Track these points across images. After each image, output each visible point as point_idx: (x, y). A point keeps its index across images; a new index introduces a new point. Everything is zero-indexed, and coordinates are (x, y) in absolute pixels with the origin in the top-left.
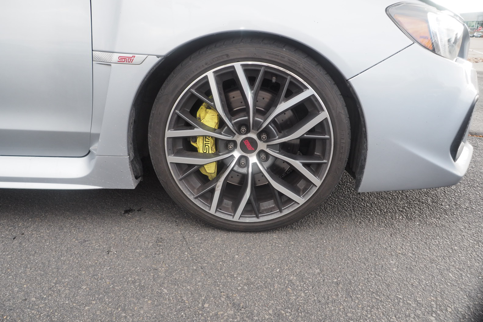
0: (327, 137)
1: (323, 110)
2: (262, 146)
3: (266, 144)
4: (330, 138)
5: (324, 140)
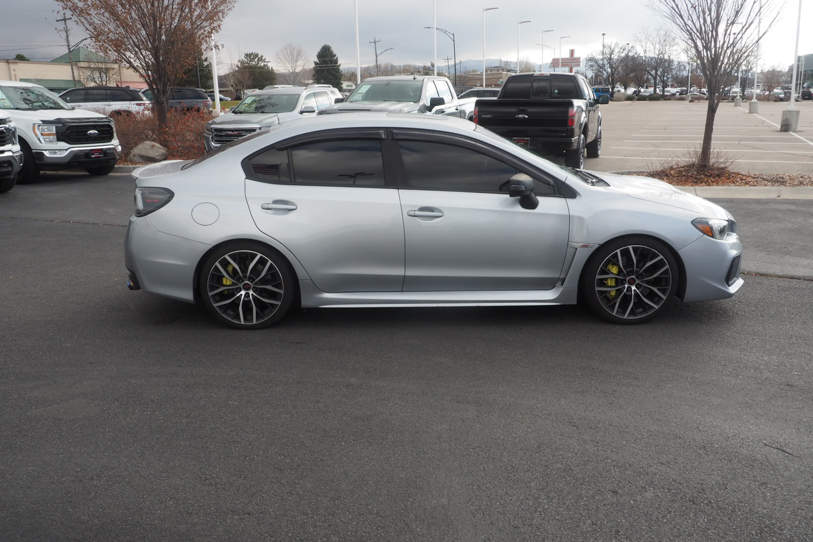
0: (668, 276)
1: (666, 265)
2: (637, 281)
3: (640, 280)
4: (670, 277)
5: (667, 278)
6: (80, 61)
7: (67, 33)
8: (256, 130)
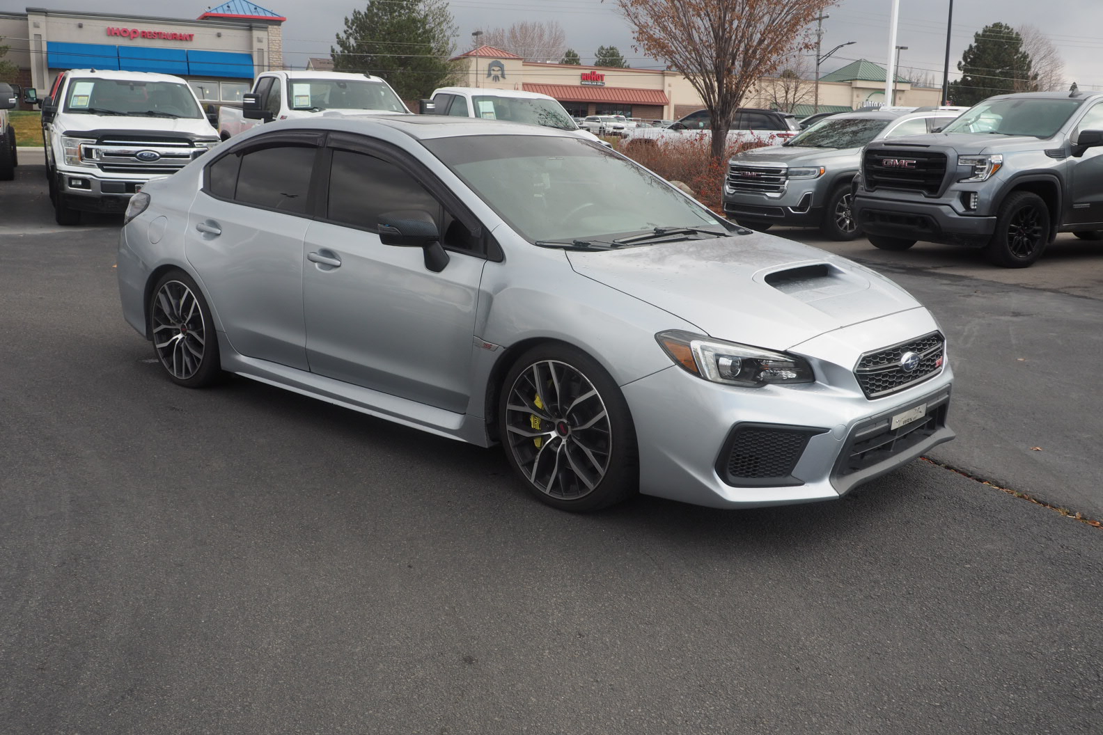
4: (609, 435)
6: (856, 79)
7: (819, 37)
8: (781, 171)
